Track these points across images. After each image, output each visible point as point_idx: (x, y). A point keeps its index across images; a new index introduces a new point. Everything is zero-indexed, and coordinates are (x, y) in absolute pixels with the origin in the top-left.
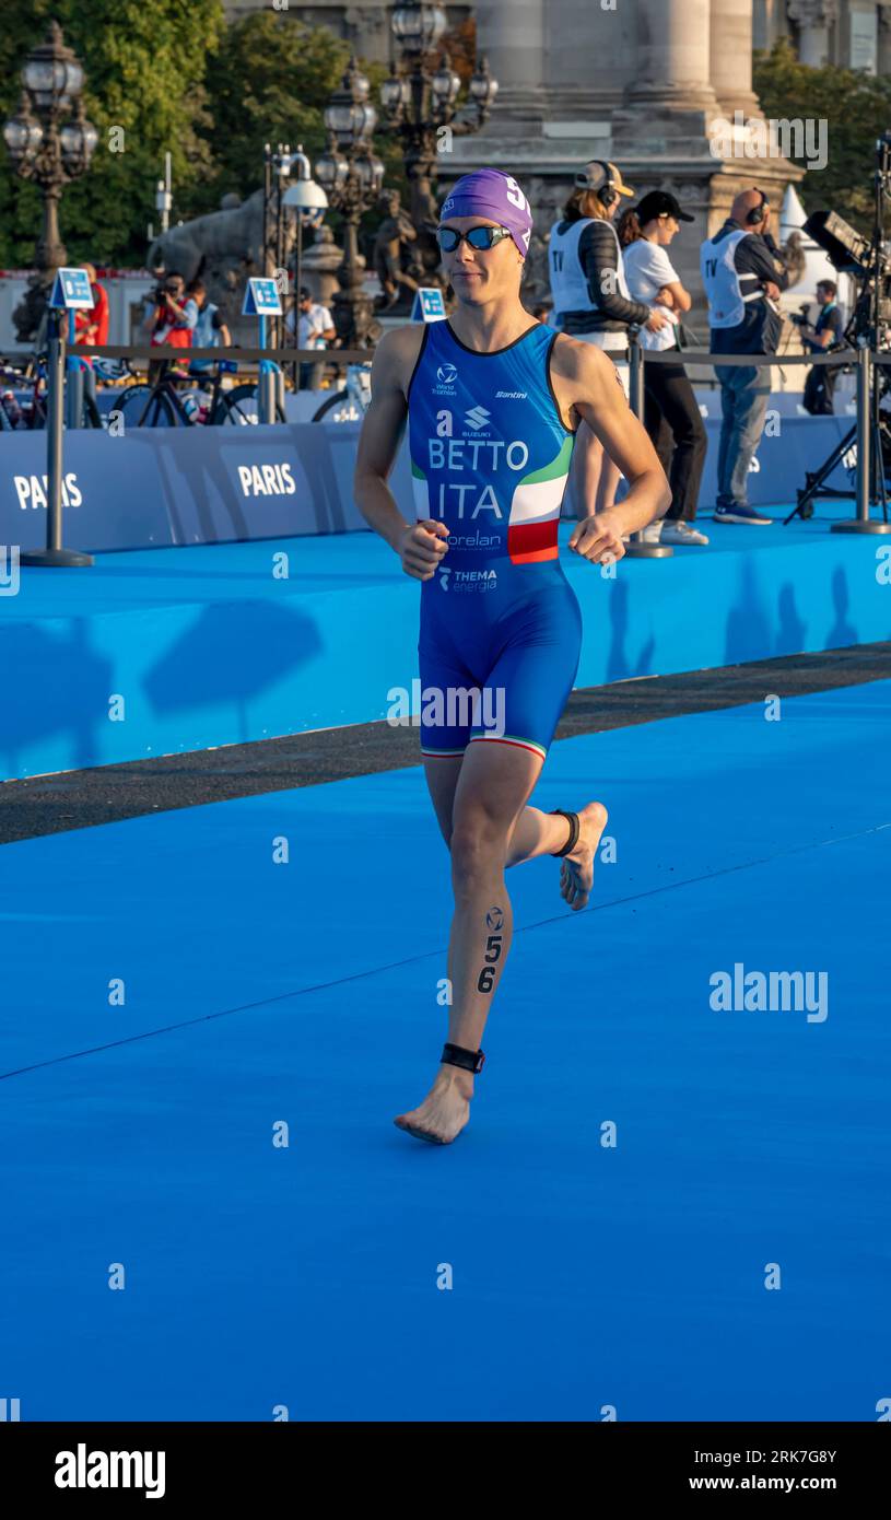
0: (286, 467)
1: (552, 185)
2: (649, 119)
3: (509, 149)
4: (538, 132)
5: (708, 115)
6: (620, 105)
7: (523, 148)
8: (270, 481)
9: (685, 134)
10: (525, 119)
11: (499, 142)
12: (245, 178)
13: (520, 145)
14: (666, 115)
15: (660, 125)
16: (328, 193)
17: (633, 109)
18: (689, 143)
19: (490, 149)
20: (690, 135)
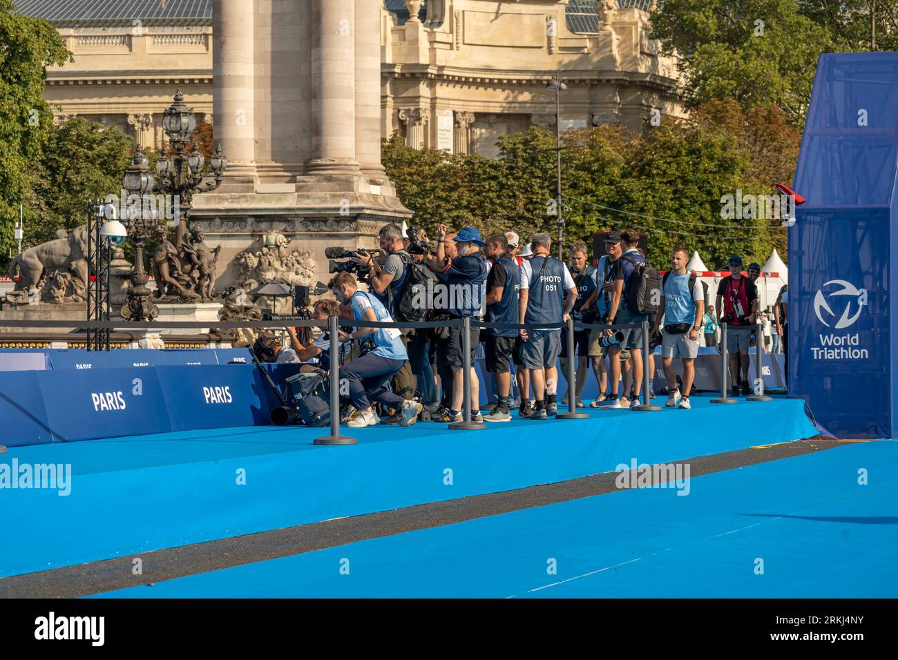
0: (120, 393)
1: (261, 222)
2: (318, 181)
3: (233, 199)
4: (251, 189)
5: (355, 179)
6: (302, 173)
7: (242, 200)
8: (110, 402)
9: (341, 190)
10: (243, 182)
11: (227, 195)
12: (68, 219)
13: (240, 198)
14: (330, 179)
15: (325, 184)
16: (127, 227)
17: (310, 175)
18: (344, 195)
19: (221, 199)
20: (344, 191)
